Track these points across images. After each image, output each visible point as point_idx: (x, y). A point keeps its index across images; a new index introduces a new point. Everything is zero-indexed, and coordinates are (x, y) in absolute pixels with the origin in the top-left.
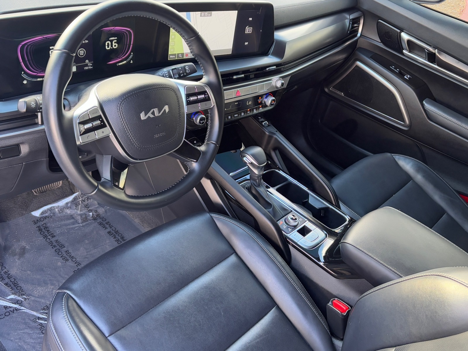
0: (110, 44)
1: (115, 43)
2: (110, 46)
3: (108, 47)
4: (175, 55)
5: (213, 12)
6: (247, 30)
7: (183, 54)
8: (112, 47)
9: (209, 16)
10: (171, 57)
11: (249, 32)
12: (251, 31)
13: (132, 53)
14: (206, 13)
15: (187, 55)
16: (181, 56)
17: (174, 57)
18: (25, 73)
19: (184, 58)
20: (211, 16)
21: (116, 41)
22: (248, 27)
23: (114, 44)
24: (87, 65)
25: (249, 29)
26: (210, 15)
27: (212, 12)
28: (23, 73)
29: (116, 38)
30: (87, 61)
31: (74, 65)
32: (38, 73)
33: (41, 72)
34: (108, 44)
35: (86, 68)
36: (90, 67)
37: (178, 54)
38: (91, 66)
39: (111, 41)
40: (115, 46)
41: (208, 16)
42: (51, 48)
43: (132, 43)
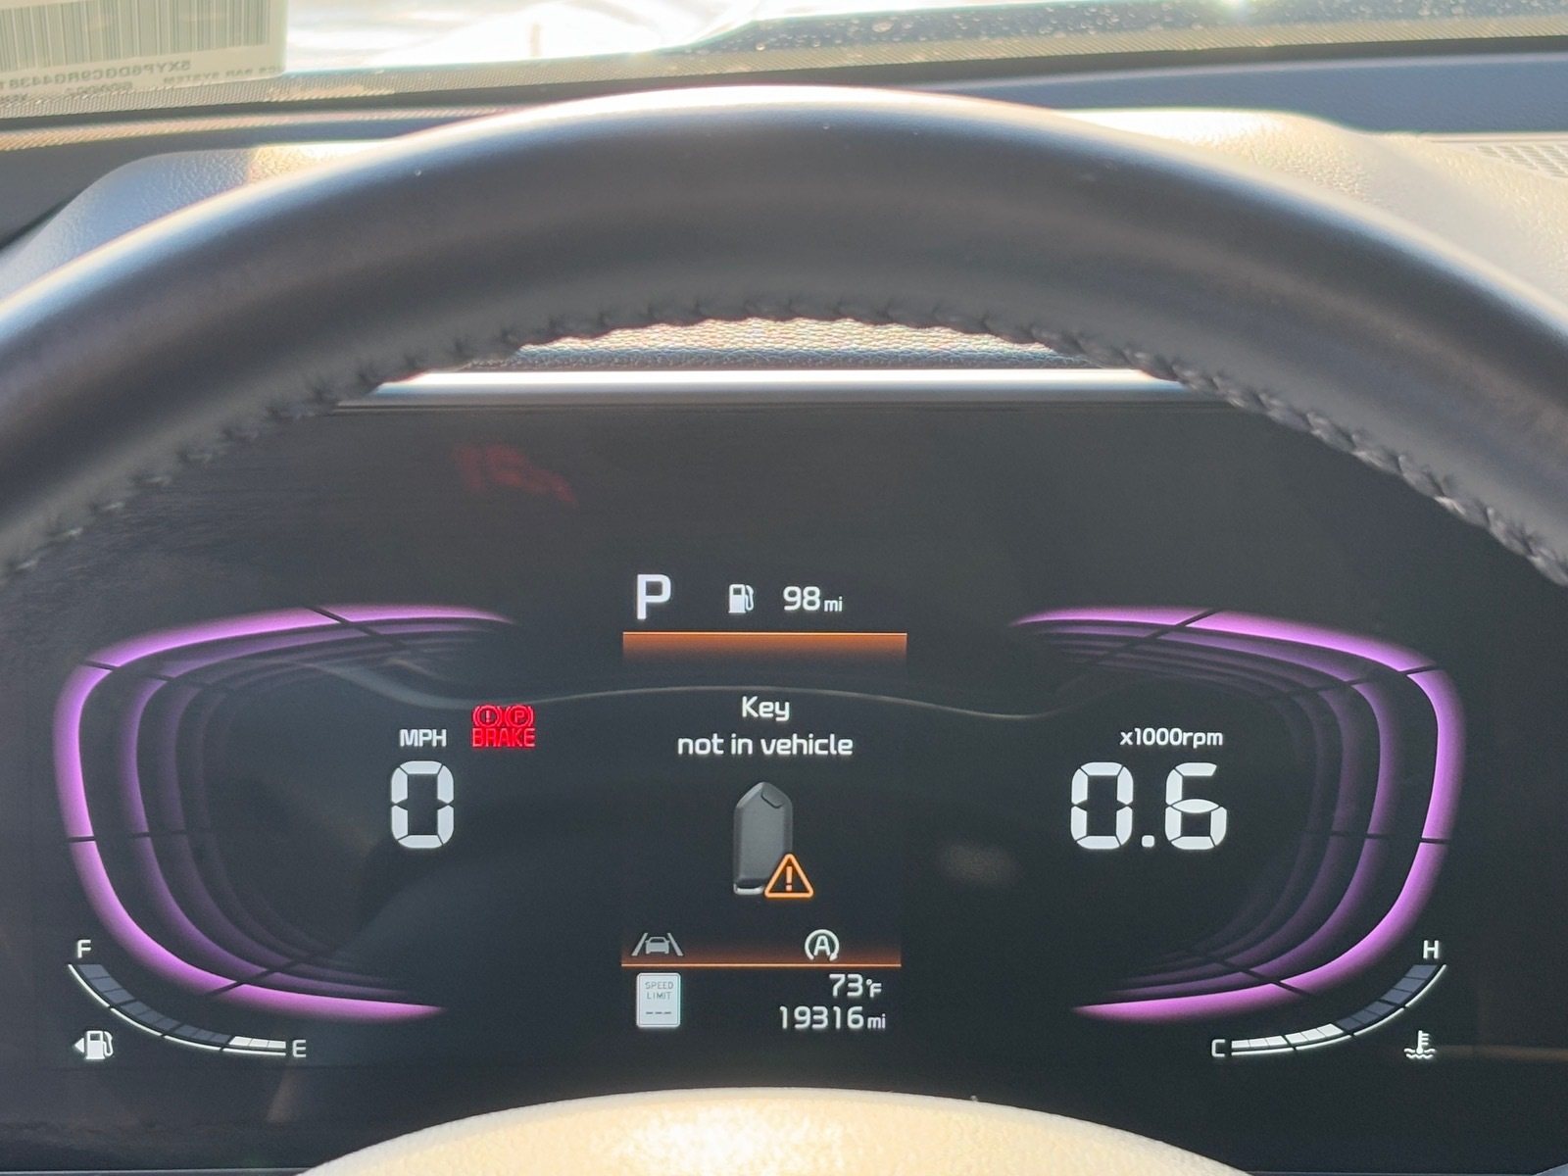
0: (1126, 791)
1: (1193, 788)
2: (1125, 820)
3: (1102, 823)
8: (1159, 831)
13: (1431, 949)
18: (113, 955)
21: (1207, 770)
23: (1177, 806)
24: (814, 987)
28: (82, 948)
29: (1216, 738)
30: (823, 943)
31: (658, 964)
33: (303, 967)
34: (1103, 790)
35: (808, 1017)
36: (855, 1019)
38: (870, 1007)
39: (1151, 768)
40: (1196, 825)
42: (410, 738)
43: (1434, 820)
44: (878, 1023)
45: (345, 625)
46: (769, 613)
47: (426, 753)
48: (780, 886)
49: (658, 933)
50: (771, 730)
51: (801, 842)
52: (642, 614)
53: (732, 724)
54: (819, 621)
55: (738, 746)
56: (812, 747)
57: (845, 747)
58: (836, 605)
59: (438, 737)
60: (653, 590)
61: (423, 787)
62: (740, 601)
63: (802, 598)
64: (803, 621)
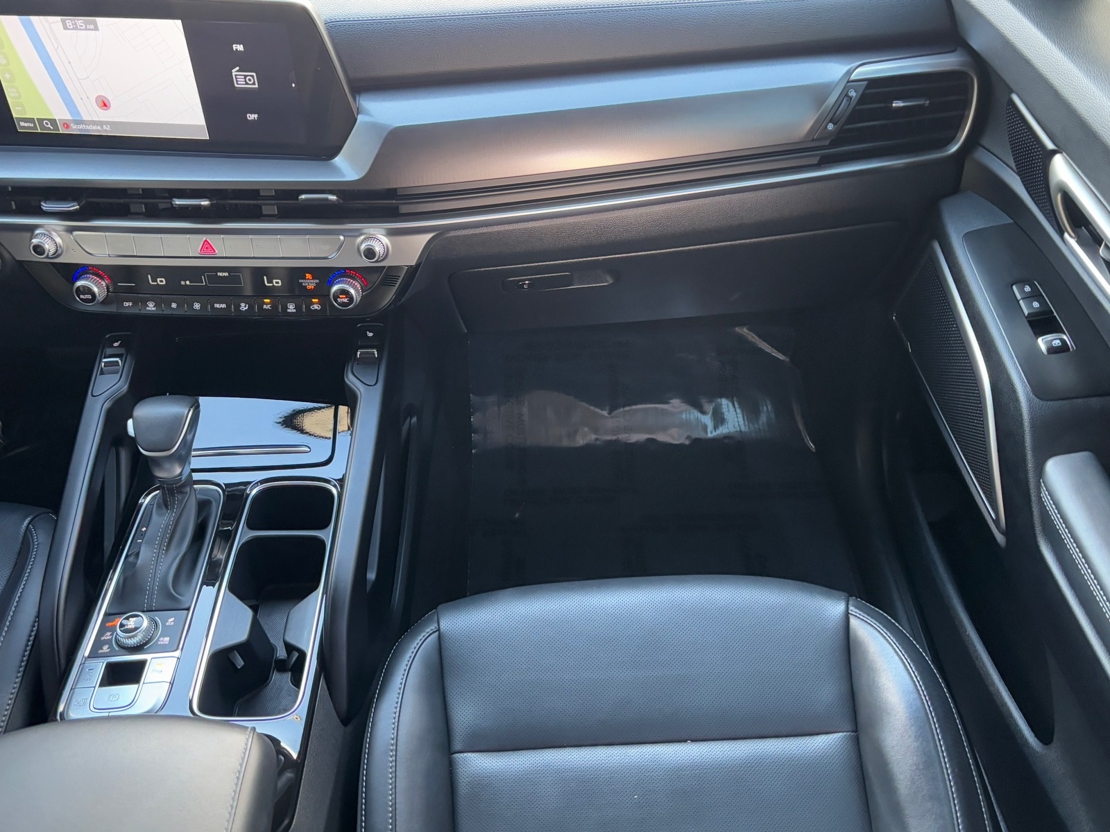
4: (31, 120)
5: (101, 21)
7: (53, 122)
9: (92, 30)
10: (22, 124)
11: (247, 84)
12: (254, 84)
14: (78, 20)
15: (67, 126)
16: (49, 126)
17: (32, 125)
19: (61, 132)
20: (96, 29)
22: (236, 71)
25: (246, 76)
26: (92, 27)
27: (96, 18)
37: (40, 121)
41: (86, 29)
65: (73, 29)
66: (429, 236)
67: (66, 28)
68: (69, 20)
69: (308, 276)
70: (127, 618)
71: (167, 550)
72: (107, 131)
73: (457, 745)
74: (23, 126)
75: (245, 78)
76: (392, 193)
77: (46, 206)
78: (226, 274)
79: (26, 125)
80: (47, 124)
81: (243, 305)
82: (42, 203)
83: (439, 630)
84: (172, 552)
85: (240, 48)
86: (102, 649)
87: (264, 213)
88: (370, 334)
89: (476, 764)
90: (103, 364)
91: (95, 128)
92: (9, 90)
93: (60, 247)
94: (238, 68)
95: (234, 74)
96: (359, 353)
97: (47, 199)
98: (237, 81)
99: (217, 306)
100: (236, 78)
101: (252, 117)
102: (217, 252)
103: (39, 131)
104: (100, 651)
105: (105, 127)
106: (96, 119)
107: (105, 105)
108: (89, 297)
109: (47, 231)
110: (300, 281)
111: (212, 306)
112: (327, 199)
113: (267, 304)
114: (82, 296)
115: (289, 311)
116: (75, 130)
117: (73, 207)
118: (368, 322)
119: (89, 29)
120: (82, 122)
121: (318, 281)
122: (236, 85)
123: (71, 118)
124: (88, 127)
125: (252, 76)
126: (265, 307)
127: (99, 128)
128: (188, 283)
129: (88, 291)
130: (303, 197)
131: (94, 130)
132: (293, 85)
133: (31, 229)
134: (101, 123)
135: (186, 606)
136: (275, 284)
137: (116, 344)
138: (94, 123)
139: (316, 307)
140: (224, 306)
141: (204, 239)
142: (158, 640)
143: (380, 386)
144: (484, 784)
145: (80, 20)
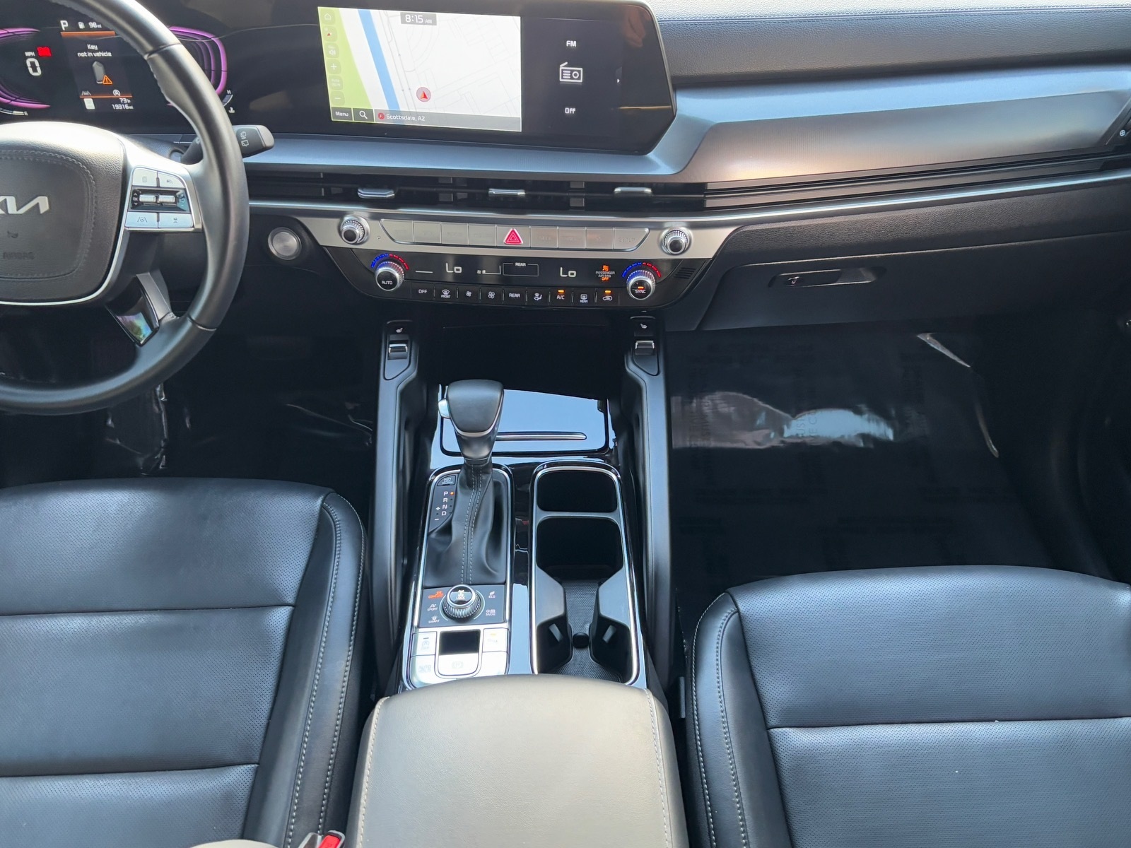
4: (348, 110)
5: (440, 16)
6: (567, 75)
7: (369, 112)
9: (429, 24)
10: (338, 114)
11: (572, 78)
12: (579, 78)
13: (229, 92)
14: (417, 14)
15: (382, 115)
16: (364, 116)
17: (347, 115)
19: (375, 122)
20: (434, 23)
22: (564, 66)
24: (117, 101)
25: (572, 71)
26: (430, 21)
27: (437, 13)
30: (116, 93)
31: (87, 96)
32: (12, 100)
33: (18, 100)
35: (118, 107)
36: (127, 107)
37: (357, 111)
38: (129, 105)
41: (424, 24)
42: (28, 54)
43: (224, 67)
44: (131, 108)
45: (8, 33)
46: (88, 28)
47: (31, 57)
48: (105, 81)
49: (85, 90)
50: (93, 51)
51: (107, 72)
52: (64, 29)
53: (87, 50)
54: (98, 29)
55: (90, 54)
56: (103, 54)
57: (109, 54)
58: (100, 26)
59: (33, 54)
60: (64, 24)
61: (33, 64)
62: (81, 25)
63: (93, 25)
64: (94, 29)
65: (411, 23)
66: (730, 230)
67: (403, 21)
68: (409, 15)
69: (605, 268)
70: (456, 590)
71: (475, 527)
72: (423, 122)
73: (772, 721)
74: (336, 116)
75: (571, 73)
76: (701, 188)
77: (363, 193)
78: (524, 265)
79: (341, 114)
80: (362, 114)
81: (537, 295)
82: (359, 190)
83: (738, 611)
84: (479, 531)
85: (573, 44)
86: (432, 620)
87: (572, 205)
88: (645, 327)
89: (794, 739)
90: (390, 349)
91: (409, 118)
92: (333, 80)
93: (368, 234)
94: (566, 63)
95: (561, 69)
96: (637, 344)
97: (363, 187)
98: (562, 76)
99: (511, 295)
100: (562, 73)
101: (570, 111)
102: (522, 242)
103: (353, 121)
104: (430, 622)
105: (420, 118)
106: (413, 110)
107: (425, 97)
108: (390, 283)
109: (355, 216)
110: (597, 272)
111: (507, 296)
112: (642, 193)
113: (560, 294)
114: (383, 282)
115: (581, 301)
116: (389, 120)
117: (390, 194)
118: (644, 314)
119: (427, 24)
120: (399, 113)
121: (614, 273)
122: (561, 80)
123: (388, 109)
124: (403, 118)
125: (579, 72)
126: (558, 297)
127: (414, 119)
128: (484, 272)
129: (390, 276)
130: (618, 190)
131: (408, 121)
132: (618, 81)
133: (340, 215)
134: (417, 114)
135: (503, 581)
136: (570, 276)
137: (398, 331)
138: (410, 114)
139: (608, 298)
140: (518, 295)
141: (511, 230)
142: (484, 612)
143: (661, 376)
144: (808, 758)
145: (419, 15)
